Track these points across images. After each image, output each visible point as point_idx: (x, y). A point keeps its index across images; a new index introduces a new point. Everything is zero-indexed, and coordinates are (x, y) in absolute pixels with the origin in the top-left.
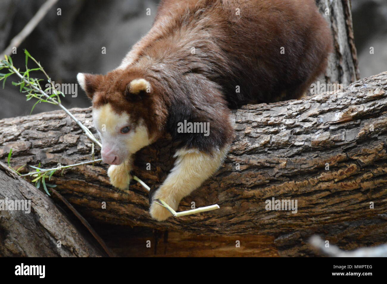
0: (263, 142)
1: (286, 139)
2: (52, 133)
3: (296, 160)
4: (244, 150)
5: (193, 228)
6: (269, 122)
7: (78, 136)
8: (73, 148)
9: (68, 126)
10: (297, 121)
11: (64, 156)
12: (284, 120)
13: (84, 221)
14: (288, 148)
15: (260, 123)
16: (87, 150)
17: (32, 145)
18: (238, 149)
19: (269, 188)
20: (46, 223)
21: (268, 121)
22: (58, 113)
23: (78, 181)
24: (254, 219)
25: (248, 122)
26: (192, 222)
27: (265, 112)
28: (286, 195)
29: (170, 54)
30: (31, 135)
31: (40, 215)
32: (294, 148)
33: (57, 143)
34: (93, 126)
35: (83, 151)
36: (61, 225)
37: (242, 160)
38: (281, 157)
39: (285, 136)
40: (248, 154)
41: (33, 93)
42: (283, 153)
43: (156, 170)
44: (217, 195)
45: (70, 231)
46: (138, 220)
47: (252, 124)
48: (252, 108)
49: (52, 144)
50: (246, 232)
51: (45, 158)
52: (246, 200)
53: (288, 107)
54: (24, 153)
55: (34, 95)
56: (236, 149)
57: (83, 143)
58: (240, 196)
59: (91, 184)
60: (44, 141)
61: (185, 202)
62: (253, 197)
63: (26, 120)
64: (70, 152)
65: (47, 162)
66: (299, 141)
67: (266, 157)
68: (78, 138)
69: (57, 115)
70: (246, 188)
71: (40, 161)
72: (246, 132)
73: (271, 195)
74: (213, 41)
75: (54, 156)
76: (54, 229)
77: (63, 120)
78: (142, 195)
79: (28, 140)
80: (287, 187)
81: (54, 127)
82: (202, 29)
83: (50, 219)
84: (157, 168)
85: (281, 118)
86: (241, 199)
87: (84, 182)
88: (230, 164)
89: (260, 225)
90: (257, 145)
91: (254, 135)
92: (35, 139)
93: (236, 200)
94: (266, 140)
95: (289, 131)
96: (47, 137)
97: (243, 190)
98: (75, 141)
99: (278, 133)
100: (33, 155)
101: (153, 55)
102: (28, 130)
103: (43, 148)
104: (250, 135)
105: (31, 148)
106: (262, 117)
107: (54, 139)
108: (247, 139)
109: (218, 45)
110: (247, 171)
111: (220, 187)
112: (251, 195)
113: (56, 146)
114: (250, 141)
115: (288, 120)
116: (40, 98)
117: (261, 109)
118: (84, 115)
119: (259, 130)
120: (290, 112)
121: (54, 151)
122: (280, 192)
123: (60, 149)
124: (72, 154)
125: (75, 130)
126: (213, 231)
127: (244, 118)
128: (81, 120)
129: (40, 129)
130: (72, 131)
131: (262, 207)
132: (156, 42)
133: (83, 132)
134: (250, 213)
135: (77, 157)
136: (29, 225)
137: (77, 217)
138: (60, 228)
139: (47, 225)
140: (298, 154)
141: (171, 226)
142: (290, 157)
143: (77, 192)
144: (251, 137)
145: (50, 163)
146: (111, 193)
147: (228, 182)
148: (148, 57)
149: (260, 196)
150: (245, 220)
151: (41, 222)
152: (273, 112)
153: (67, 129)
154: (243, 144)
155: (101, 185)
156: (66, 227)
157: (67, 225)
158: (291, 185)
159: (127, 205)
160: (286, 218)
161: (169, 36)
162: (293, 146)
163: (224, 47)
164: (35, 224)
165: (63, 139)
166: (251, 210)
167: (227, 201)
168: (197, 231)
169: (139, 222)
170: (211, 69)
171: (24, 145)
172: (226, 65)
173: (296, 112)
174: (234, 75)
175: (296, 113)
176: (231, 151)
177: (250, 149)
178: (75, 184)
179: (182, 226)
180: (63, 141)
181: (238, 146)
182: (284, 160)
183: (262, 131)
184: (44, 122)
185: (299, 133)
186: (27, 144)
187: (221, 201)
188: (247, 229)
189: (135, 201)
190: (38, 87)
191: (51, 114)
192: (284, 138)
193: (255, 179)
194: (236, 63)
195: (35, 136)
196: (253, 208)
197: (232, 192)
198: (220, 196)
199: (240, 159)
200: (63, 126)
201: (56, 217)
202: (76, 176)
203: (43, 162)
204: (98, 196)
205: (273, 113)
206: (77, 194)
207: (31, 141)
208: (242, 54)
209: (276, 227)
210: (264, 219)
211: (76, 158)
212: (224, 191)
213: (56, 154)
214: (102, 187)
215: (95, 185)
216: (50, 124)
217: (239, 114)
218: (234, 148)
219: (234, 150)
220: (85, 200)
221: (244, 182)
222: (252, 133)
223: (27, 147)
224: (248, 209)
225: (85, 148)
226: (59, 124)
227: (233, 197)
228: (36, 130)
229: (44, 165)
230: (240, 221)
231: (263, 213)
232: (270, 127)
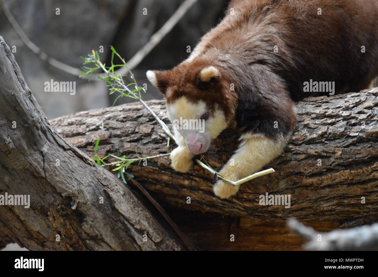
0: (320, 132)
1: (342, 130)
2: (129, 124)
3: (351, 150)
4: (303, 140)
5: (257, 214)
6: (327, 114)
7: (152, 126)
8: (148, 137)
9: (145, 117)
10: (353, 113)
11: (139, 145)
12: (341, 112)
13: (158, 206)
14: (344, 139)
15: (319, 114)
16: (160, 140)
17: (111, 134)
18: (297, 140)
19: (326, 177)
20: (121, 208)
21: (326, 112)
22: (136, 105)
23: (152, 169)
24: (314, 206)
25: (307, 114)
26: (256, 208)
27: (324, 104)
28: (342, 183)
29: (236, 45)
30: (110, 125)
31: (115, 200)
32: (350, 138)
33: (134, 133)
34: (166, 117)
35: (157, 140)
36: (136, 210)
37: (301, 150)
38: (337, 147)
39: (341, 127)
40: (306, 144)
41: (116, 87)
42: (339, 143)
43: (222, 158)
44: (278, 183)
45: (144, 216)
46: (207, 206)
47: (312, 115)
48: (313, 100)
49: (129, 134)
50: (308, 218)
51: (123, 146)
52: (305, 188)
53: (346, 100)
54: (104, 142)
55: (116, 89)
56: (296, 139)
57: (157, 134)
58: (300, 184)
59: (163, 172)
60: (122, 131)
61: (248, 190)
62: (312, 185)
63: (108, 111)
64: (145, 141)
65: (124, 151)
66: (354, 132)
67: (323, 147)
68: (153, 129)
69: (135, 107)
70: (304, 177)
71: (118, 149)
72: (305, 123)
73: (328, 183)
74: (279, 36)
75: (131, 145)
76: (128, 213)
77: (141, 111)
78: (209, 182)
79: (108, 130)
80: (343, 175)
81: (131, 117)
82: (269, 24)
83: (125, 204)
84: (223, 156)
85: (338, 110)
86: (300, 186)
87: (157, 170)
88: (290, 153)
89: (320, 212)
90: (315, 136)
91: (312, 126)
92: (114, 129)
93: (296, 188)
94: (323, 131)
95: (345, 122)
96: (125, 127)
97: (302, 178)
98: (149, 131)
99: (335, 124)
100: (112, 143)
101: (220, 47)
102: (108, 121)
103: (121, 137)
104: (309, 126)
105: (110, 137)
106: (321, 109)
107: (131, 129)
108: (305, 130)
109: (283, 40)
110: (305, 161)
111: (280, 175)
112: (309, 183)
113: (133, 136)
114: (309, 132)
115: (344, 112)
116: (122, 92)
117: (321, 101)
118: (159, 106)
119: (317, 122)
120: (347, 104)
121: (130, 140)
122: (336, 180)
123: (136, 138)
124: (147, 143)
125: (150, 120)
126: (276, 217)
127: (304, 110)
128: (156, 111)
129: (119, 120)
130: (148, 122)
131: (320, 194)
132: (224, 34)
133: (157, 123)
134: (310, 200)
135: (152, 146)
136: (105, 209)
137: (151, 203)
138: (135, 213)
139: (122, 210)
140: (353, 144)
141: (238, 212)
142: (345, 147)
143: (151, 179)
144: (310, 128)
145: (127, 151)
146: (182, 181)
147: (288, 170)
148: (215, 49)
149: (318, 184)
150: (305, 207)
151: (117, 207)
152: (331, 104)
153: (143, 120)
154: (302, 135)
155: (172, 173)
156: (140, 212)
157: (141, 210)
158: (346, 174)
159: (196, 191)
160: (344, 205)
161: (236, 29)
162: (349, 137)
163: (289, 43)
164: (110, 208)
165: (139, 129)
166: (310, 197)
167: (287, 189)
168: (262, 216)
169: (208, 208)
170: (275, 62)
171: (104, 135)
172: (290, 59)
173: (353, 104)
174: (298, 69)
175: (352, 106)
176: (291, 141)
177: (308, 139)
178: (150, 171)
179: (247, 212)
180: (139, 131)
181: (297, 136)
182: (339, 150)
183: (320, 123)
184: (123, 113)
185: (354, 125)
186: (107, 134)
187: (282, 189)
188: (308, 215)
189: (203, 188)
190: (121, 82)
191: (131, 105)
192: (340, 129)
193: (313, 168)
194: (299, 58)
195: (114, 126)
196: (312, 196)
197: (291, 180)
198: (280, 184)
199: (298, 149)
200: (140, 117)
201: (131, 203)
202: (150, 164)
203: (121, 151)
204: (170, 183)
205: (332, 106)
206: (151, 180)
207: (110, 130)
208: (306, 50)
209: (336, 214)
210: (323, 205)
211: (150, 147)
212: (284, 179)
213: (133, 143)
214: (173, 175)
215: (167, 172)
216: (128, 115)
217: (299, 106)
218: (294, 138)
219: (294, 140)
220: (158, 187)
221: (302, 171)
222: (310, 124)
223: (106, 136)
224: (308, 197)
225: (159, 137)
226: (136, 115)
227: (293, 185)
228: (115, 120)
229: (121, 154)
230: (300, 208)
231: (322, 200)
232: (328, 119)
